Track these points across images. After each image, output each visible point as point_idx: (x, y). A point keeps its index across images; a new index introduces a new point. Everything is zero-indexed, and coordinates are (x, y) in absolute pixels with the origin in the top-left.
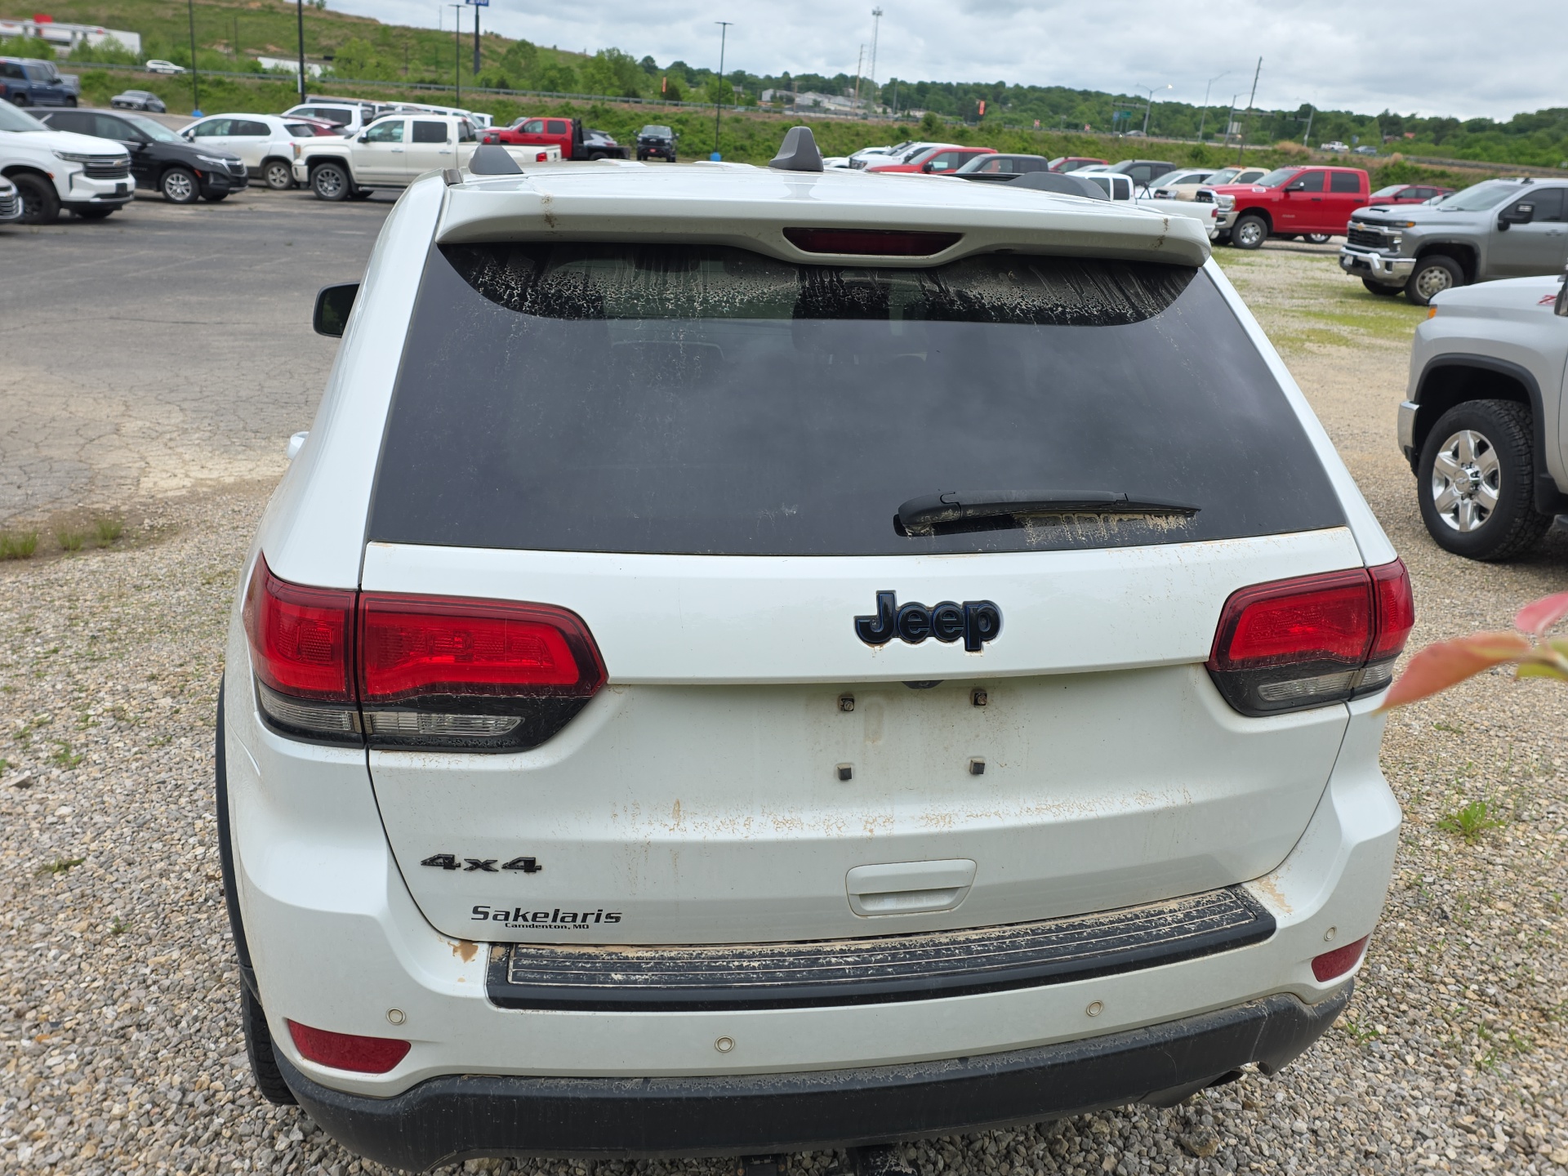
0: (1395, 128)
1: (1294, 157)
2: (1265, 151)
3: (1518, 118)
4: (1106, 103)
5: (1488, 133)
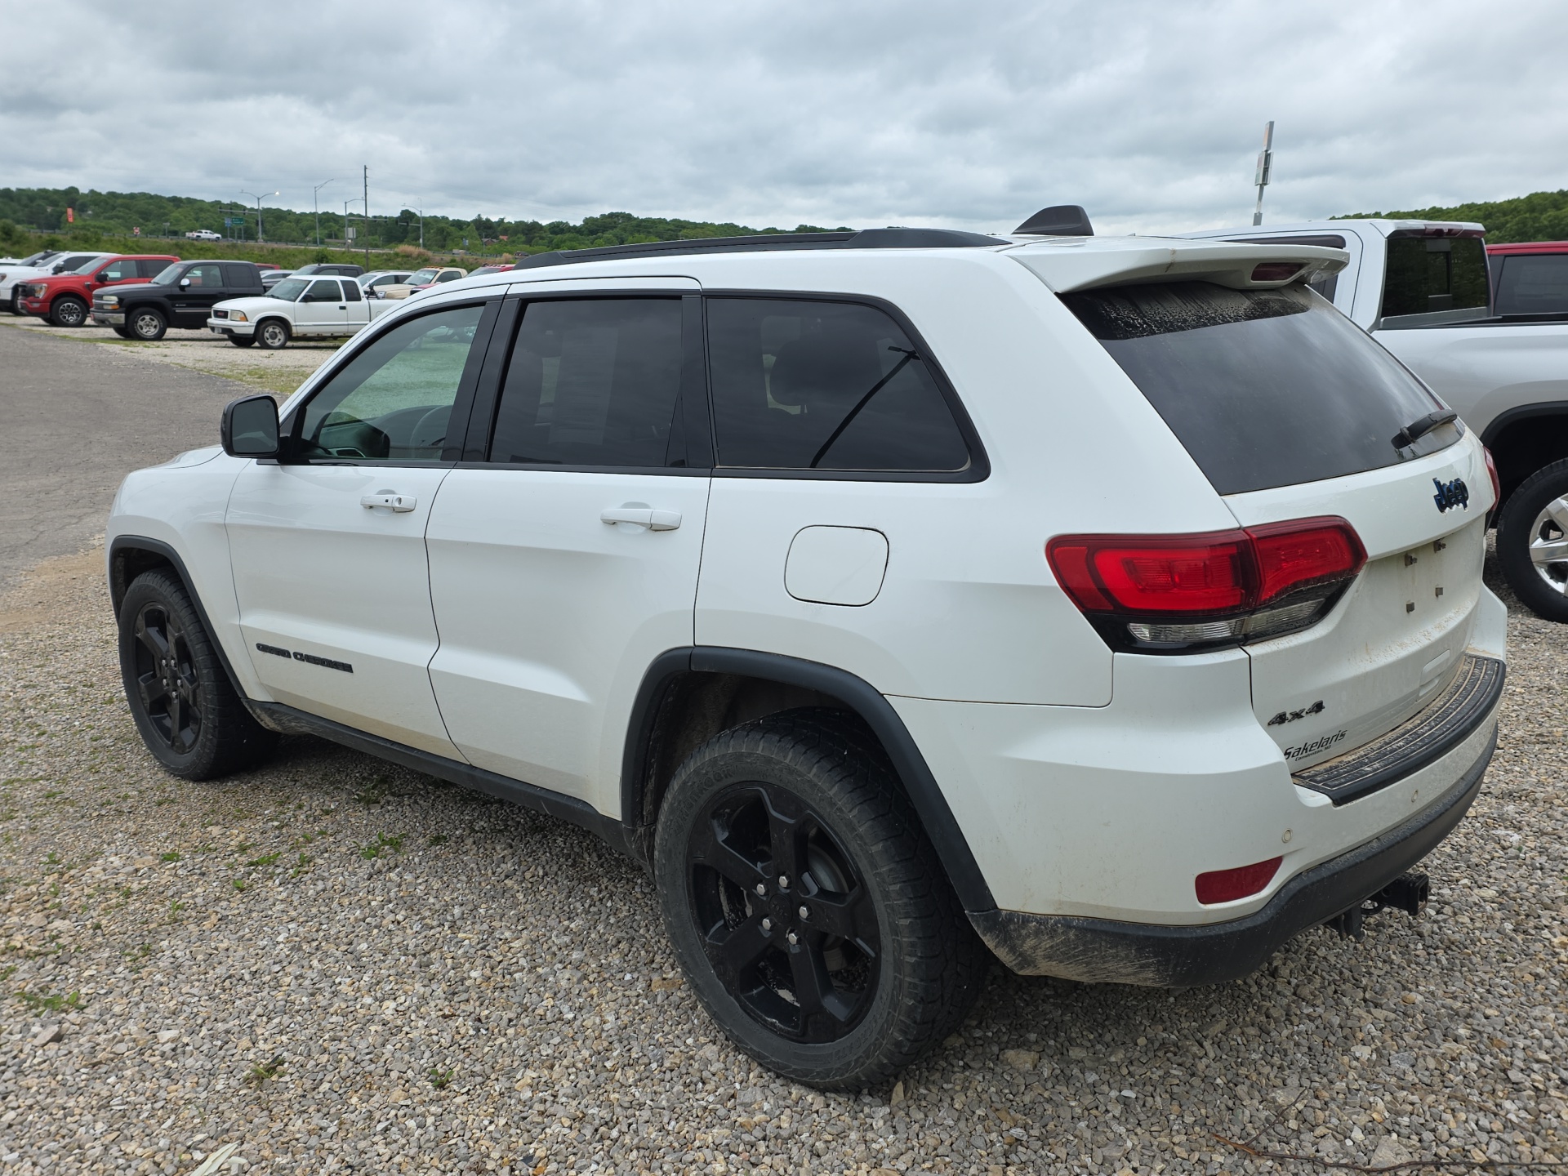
0: (490, 231)
1: (416, 259)
2: (387, 254)
3: (587, 221)
4: (201, 210)
5: (567, 236)
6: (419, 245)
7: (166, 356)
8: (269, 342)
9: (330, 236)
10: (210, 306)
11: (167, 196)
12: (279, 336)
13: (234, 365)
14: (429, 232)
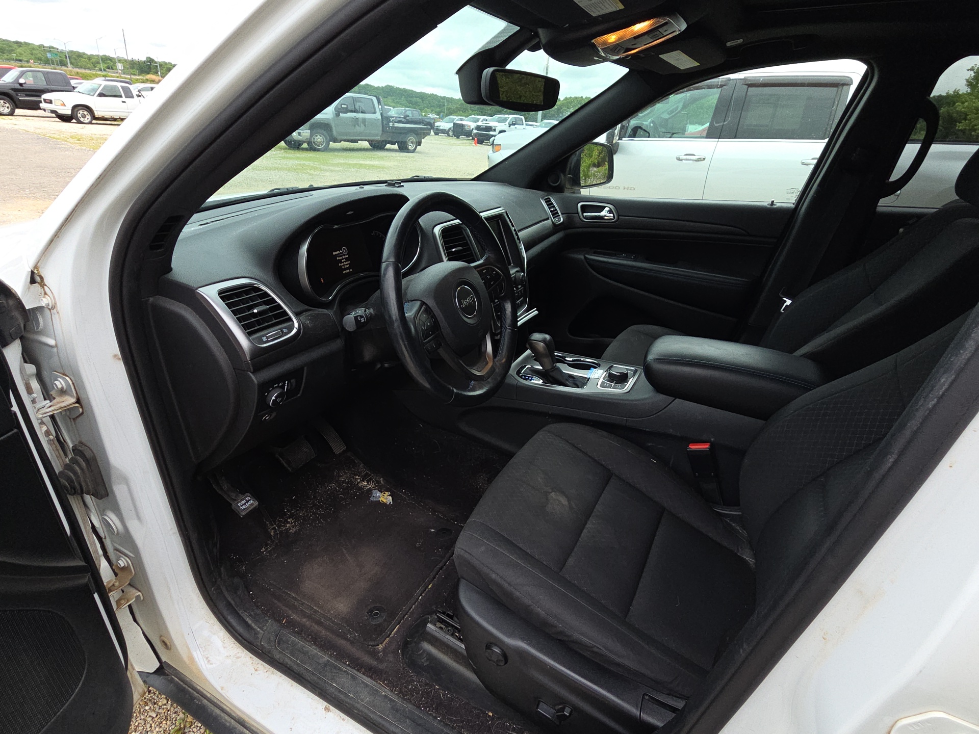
2: (142, 79)
4: (34, 49)
6: (158, 76)
7: (15, 125)
8: (82, 119)
9: (109, 68)
10: (40, 96)
11: (13, 40)
12: (87, 117)
13: (61, 132)
14: (163, 70)
